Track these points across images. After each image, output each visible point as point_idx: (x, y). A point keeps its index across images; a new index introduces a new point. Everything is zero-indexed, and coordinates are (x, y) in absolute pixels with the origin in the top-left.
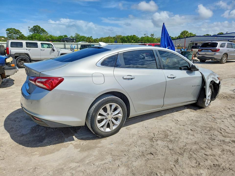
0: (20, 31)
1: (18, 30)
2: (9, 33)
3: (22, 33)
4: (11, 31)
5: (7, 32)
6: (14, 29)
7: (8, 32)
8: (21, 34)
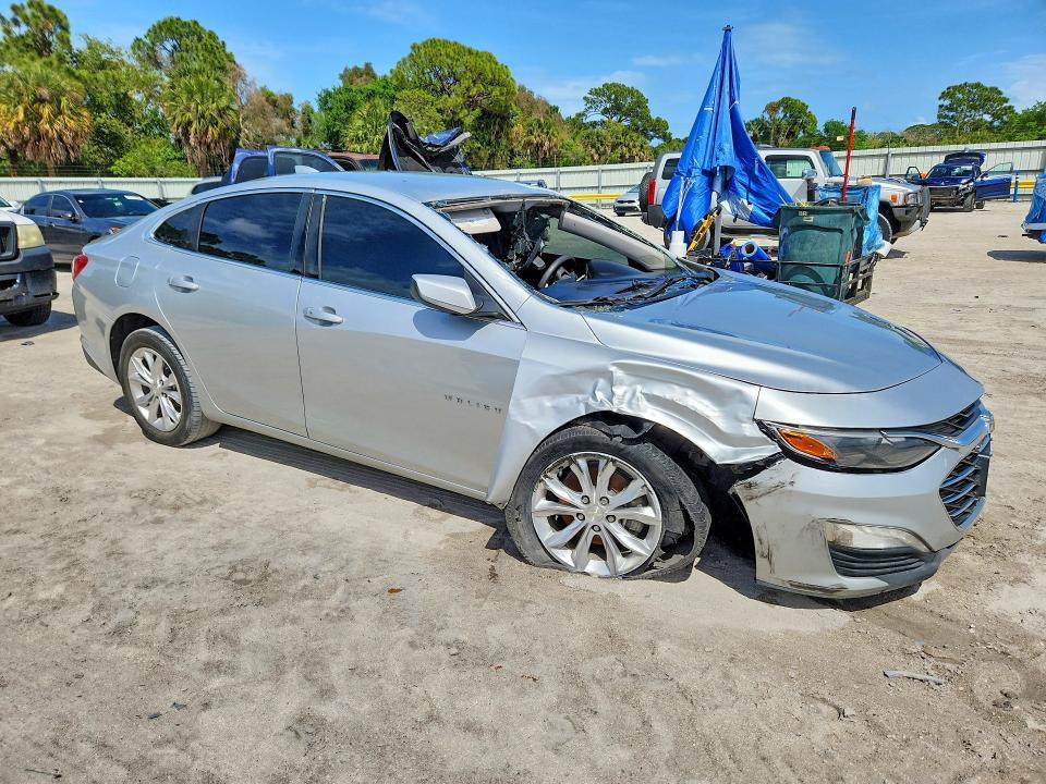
0: (1000, 93)
1: (995, 90)
2: (950, 108)
3: (1006, 100)
4: (960, 96)
5: (941, 102)
6: (978, 85)
7: (947, 103)
8: (1005, 105)
